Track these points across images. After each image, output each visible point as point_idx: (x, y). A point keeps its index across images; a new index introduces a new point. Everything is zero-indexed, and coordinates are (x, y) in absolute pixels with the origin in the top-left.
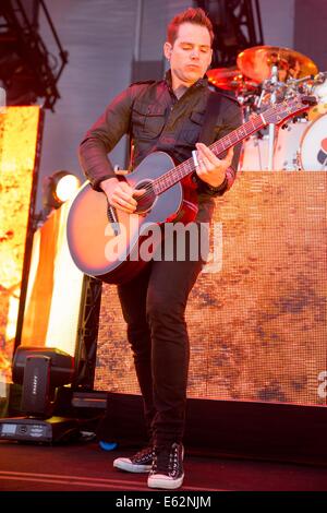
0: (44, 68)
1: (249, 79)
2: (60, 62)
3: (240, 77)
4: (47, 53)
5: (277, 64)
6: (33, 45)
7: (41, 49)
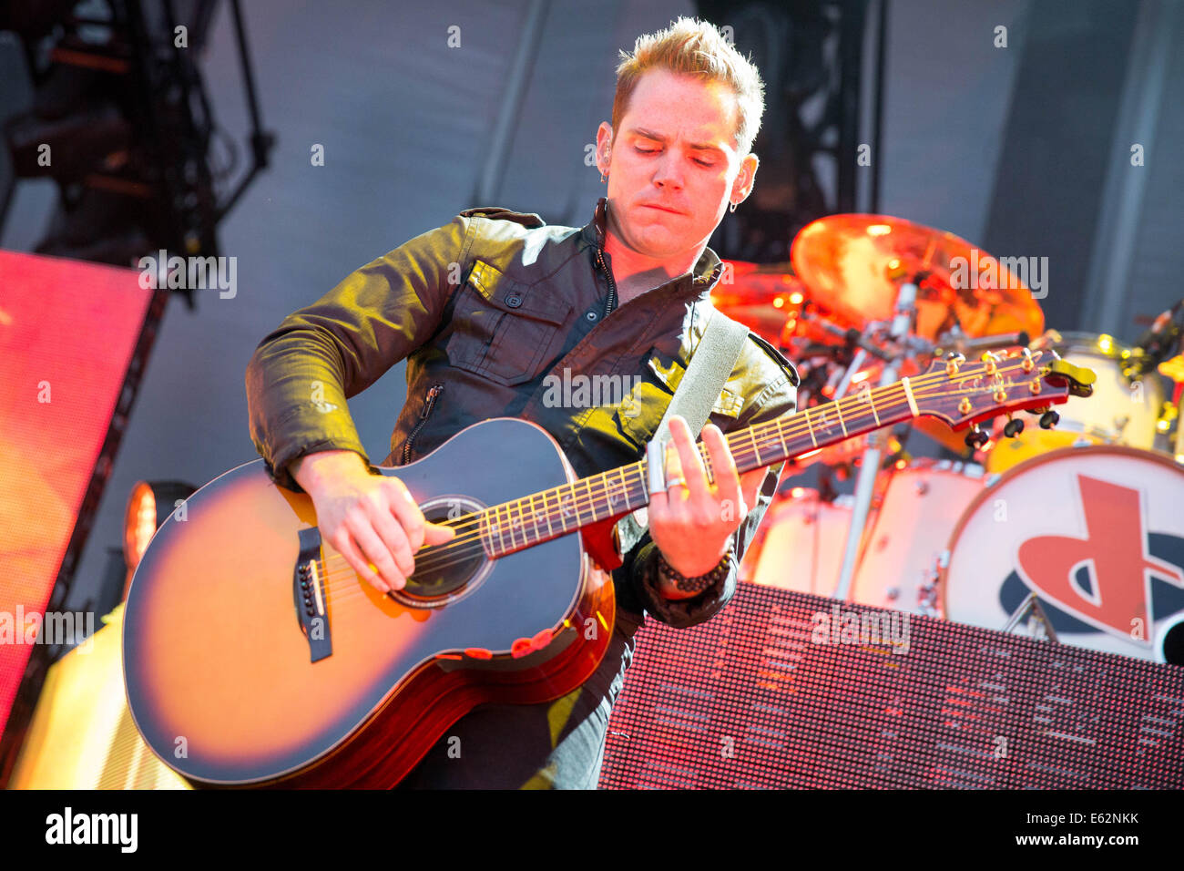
0: (190, 171)
1: (823, 311)
2: (245, 161)
3: (797, 298)
4: (210, 126)
5: (918, 280)
6: (174, 95)
7: (197, 113)
